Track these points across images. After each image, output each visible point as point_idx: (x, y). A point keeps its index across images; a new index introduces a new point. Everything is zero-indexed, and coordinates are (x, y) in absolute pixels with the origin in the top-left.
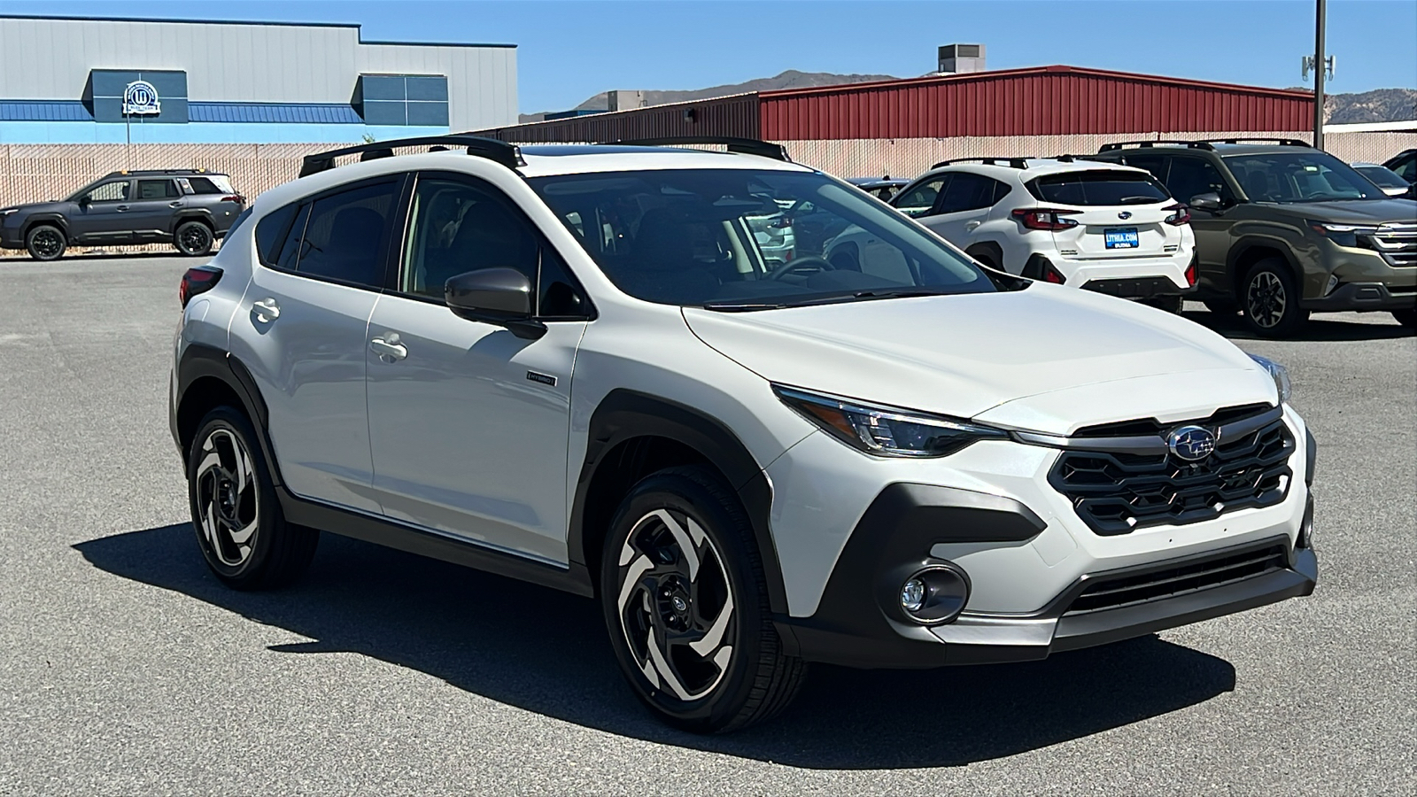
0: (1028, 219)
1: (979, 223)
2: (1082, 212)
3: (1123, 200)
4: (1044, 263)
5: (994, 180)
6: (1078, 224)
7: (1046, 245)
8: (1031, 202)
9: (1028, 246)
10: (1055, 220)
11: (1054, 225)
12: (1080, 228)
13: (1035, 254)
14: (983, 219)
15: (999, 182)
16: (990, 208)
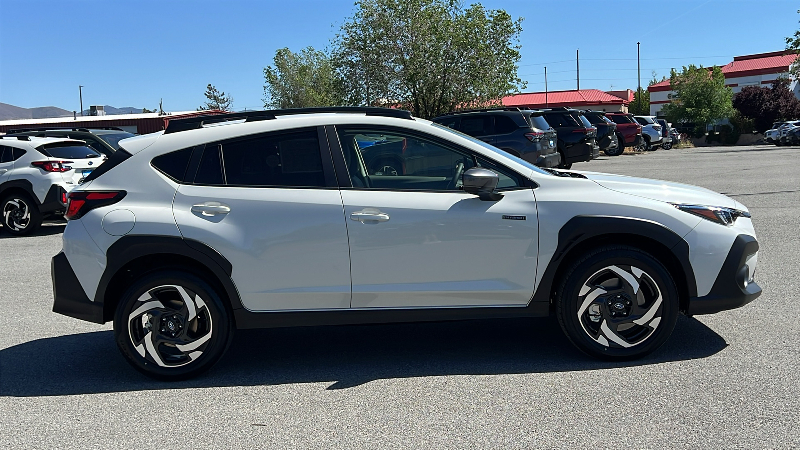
0: (46, 167)
1: (7, 170)
2: (73, 163)
3: (88, 156)
4: (61, 189)
5: (11, 148)
6: (72, 168)
7: (59, 180)
8: (46, 158)
9: (50, 181)
10: (61, 167)
11: (60, 170)
12: (73, 170)
13: (54, 185)
14: (9, 168)
15: (14, 148)
16: (13, 162)
